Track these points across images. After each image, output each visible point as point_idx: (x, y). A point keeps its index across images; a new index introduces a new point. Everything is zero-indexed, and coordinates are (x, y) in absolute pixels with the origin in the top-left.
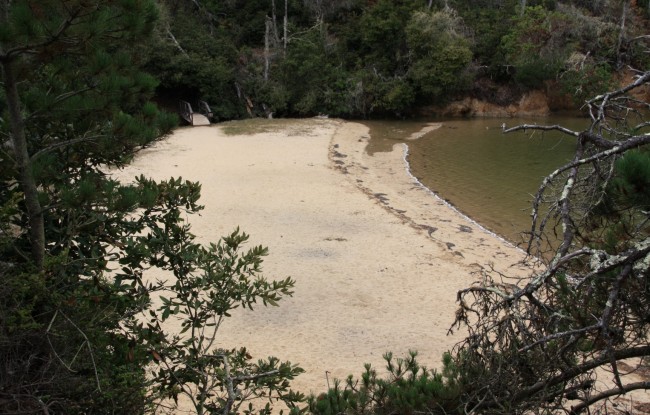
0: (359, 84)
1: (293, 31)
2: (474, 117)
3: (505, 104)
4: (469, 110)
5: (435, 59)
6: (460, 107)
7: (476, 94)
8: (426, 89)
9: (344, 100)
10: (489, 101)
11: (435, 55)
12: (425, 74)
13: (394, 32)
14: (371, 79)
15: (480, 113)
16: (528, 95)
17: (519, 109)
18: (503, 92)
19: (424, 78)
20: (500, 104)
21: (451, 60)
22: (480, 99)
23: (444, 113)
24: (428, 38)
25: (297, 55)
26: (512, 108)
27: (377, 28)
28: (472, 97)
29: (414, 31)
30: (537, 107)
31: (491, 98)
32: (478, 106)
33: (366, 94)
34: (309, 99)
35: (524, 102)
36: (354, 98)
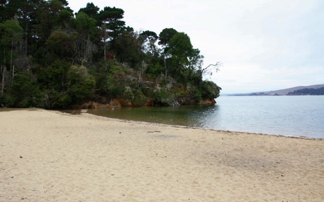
0: (47, 95)
1: (17, 72)
2: (94, 108)
3: (105, 103)
4: (91, 106)
5: (81, 84)
6: (88, 105)
7: (94, 100)
8: (78, 96)
9: (40, 101)
10: (99, 102)
11: (81, 82)
12: (77, 90)
13: (61, 74)
14: (51, 93)
15: (96, 107)
16: (113, 101)
17: (110, 105)
18: (104, 99)
19: (77, 92)
20: (103, 103)
21: (88, 84)
22: (95, 102)
23: (82, 107)
24: (78, 76)
25: (20, 81)
26: (108, 105)
27: (55, 72)
28: (92, 101)
29: (72, 73)
30: (117, 105)
31: (100, 101)
32: (95, 104)
33: (50, 99)
34: (25, 101)
35: (112, 102)
36: (45, 101)
